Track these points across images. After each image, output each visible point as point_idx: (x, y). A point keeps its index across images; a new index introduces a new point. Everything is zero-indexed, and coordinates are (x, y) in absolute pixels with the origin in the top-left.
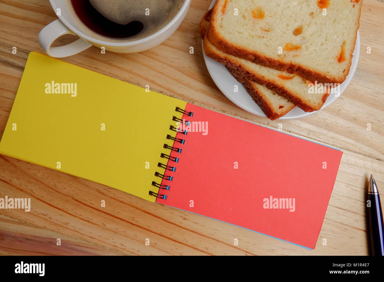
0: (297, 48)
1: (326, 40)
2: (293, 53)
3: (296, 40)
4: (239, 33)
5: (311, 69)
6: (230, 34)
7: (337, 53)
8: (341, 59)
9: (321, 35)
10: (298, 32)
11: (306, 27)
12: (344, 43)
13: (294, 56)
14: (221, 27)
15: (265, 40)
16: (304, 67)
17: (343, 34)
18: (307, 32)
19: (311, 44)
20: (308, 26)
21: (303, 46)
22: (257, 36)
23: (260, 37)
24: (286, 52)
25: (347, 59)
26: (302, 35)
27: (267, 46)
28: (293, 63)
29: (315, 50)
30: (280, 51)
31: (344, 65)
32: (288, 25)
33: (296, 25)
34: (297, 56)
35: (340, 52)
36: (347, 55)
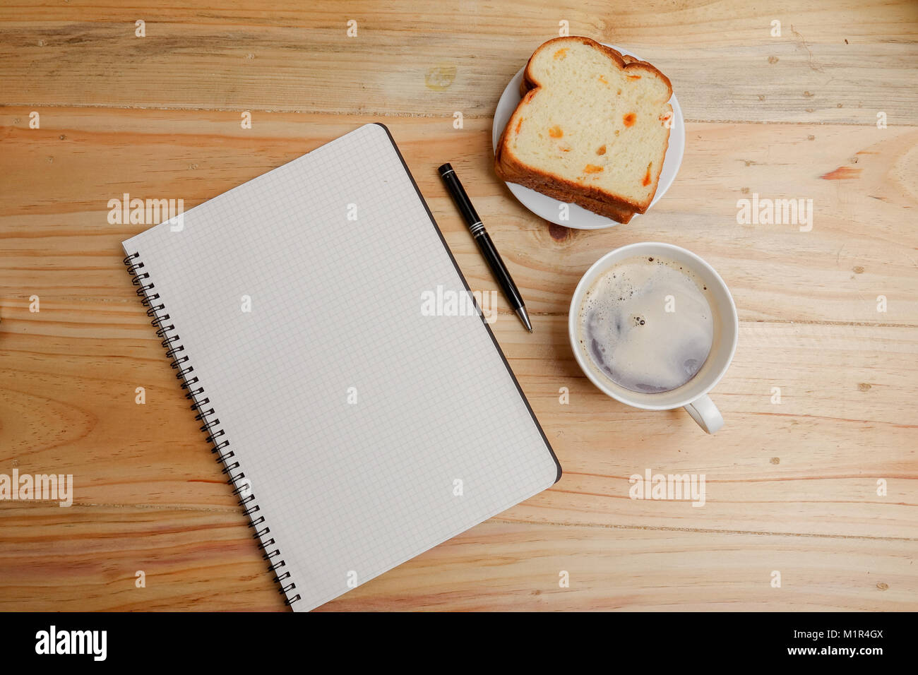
0: (600, 169)
1: (631, 161)
2: (593, 175)
3: (598, 161)
4: (535, 153)
5: (612, 194)
6: (525, 154)
7: (642, 175)
8: (646, 181)
9: (625, 156)
10: (602, 151)
11: (610, 146)
12: (650, 165)
13: (594, 179)
14: (515, 147)
15: (563, 160)
16: (604, 191)
17: (650, 155)
18: (610, 152)
19: (614, 166)
20: (612, 145)
21: (606, 168)
22: (555, 157)
23: (558, 158)
24: (585, 174)
25: (652, 182)
26: (604, 155)
27: (566, 167)
28: (593, 187)
29: (619, 172)
30: (580, 174)
31: (649, 188)
32: (589, 144)
33: (598, 145)
34: (598, 178)
35: (645, 175)
36: (653, 178)
